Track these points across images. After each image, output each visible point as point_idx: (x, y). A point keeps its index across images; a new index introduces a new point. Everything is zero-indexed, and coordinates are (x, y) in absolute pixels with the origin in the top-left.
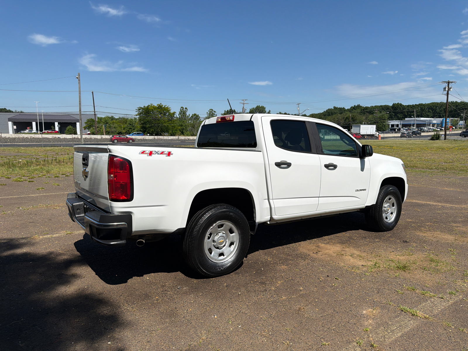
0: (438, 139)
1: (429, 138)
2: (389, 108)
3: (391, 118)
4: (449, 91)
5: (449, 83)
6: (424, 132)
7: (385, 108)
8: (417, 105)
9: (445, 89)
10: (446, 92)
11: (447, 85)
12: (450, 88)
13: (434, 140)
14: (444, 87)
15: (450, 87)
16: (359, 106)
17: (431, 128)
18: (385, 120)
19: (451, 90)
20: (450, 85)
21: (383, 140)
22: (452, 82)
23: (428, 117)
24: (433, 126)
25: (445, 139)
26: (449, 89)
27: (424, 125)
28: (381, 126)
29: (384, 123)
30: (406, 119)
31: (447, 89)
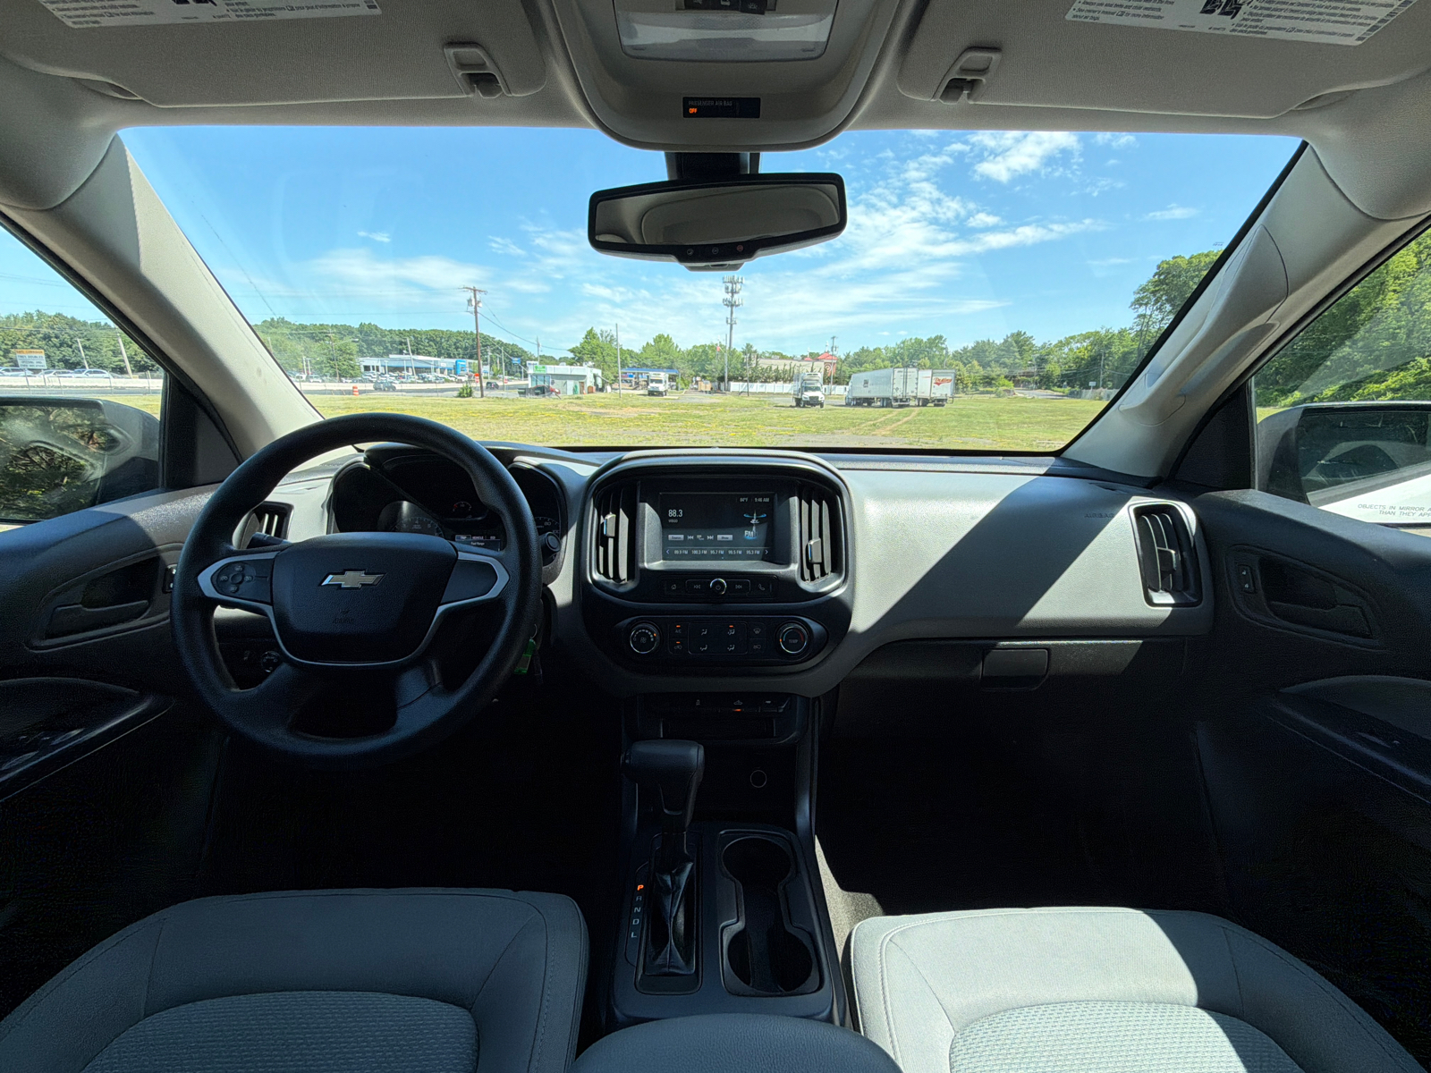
0: (470, 396)
1: (456, 393)
2: (353, 333)
3: (361, 353)
4: (478, 308)
5: (475, 291)
6: (430, 382)
7: (344, 331)
8: (408, 332)
9: (470, 301)
10: (472, 309)
11: (472, 294)
12: (479, 302)
13: (464, 397)
14: (468, 298)
15: (478, 299)
16: (282, 321)
17: (440, 375)
18: (352, 355)
19: (480, 305)
20: (477, 296)
21: (364, 396)
22: (480, 291)
23: (430, 356)
24: (442, 373)
25: (482, 396)
26: (477, 303)
27: (428, 370)
28: (345, 367)
29: (351, 360)
30: (391, 356)
31: (473, 303)
